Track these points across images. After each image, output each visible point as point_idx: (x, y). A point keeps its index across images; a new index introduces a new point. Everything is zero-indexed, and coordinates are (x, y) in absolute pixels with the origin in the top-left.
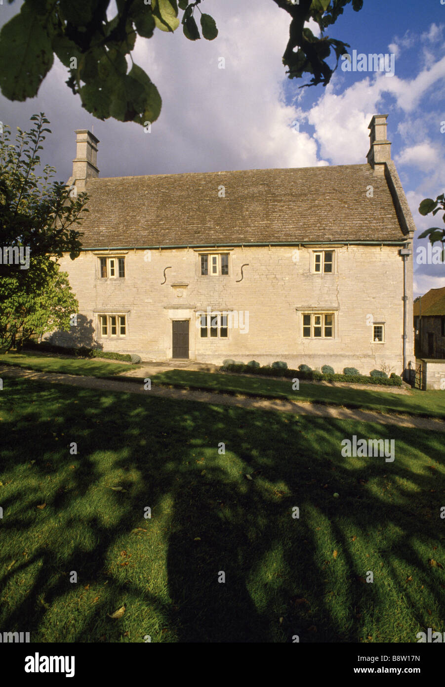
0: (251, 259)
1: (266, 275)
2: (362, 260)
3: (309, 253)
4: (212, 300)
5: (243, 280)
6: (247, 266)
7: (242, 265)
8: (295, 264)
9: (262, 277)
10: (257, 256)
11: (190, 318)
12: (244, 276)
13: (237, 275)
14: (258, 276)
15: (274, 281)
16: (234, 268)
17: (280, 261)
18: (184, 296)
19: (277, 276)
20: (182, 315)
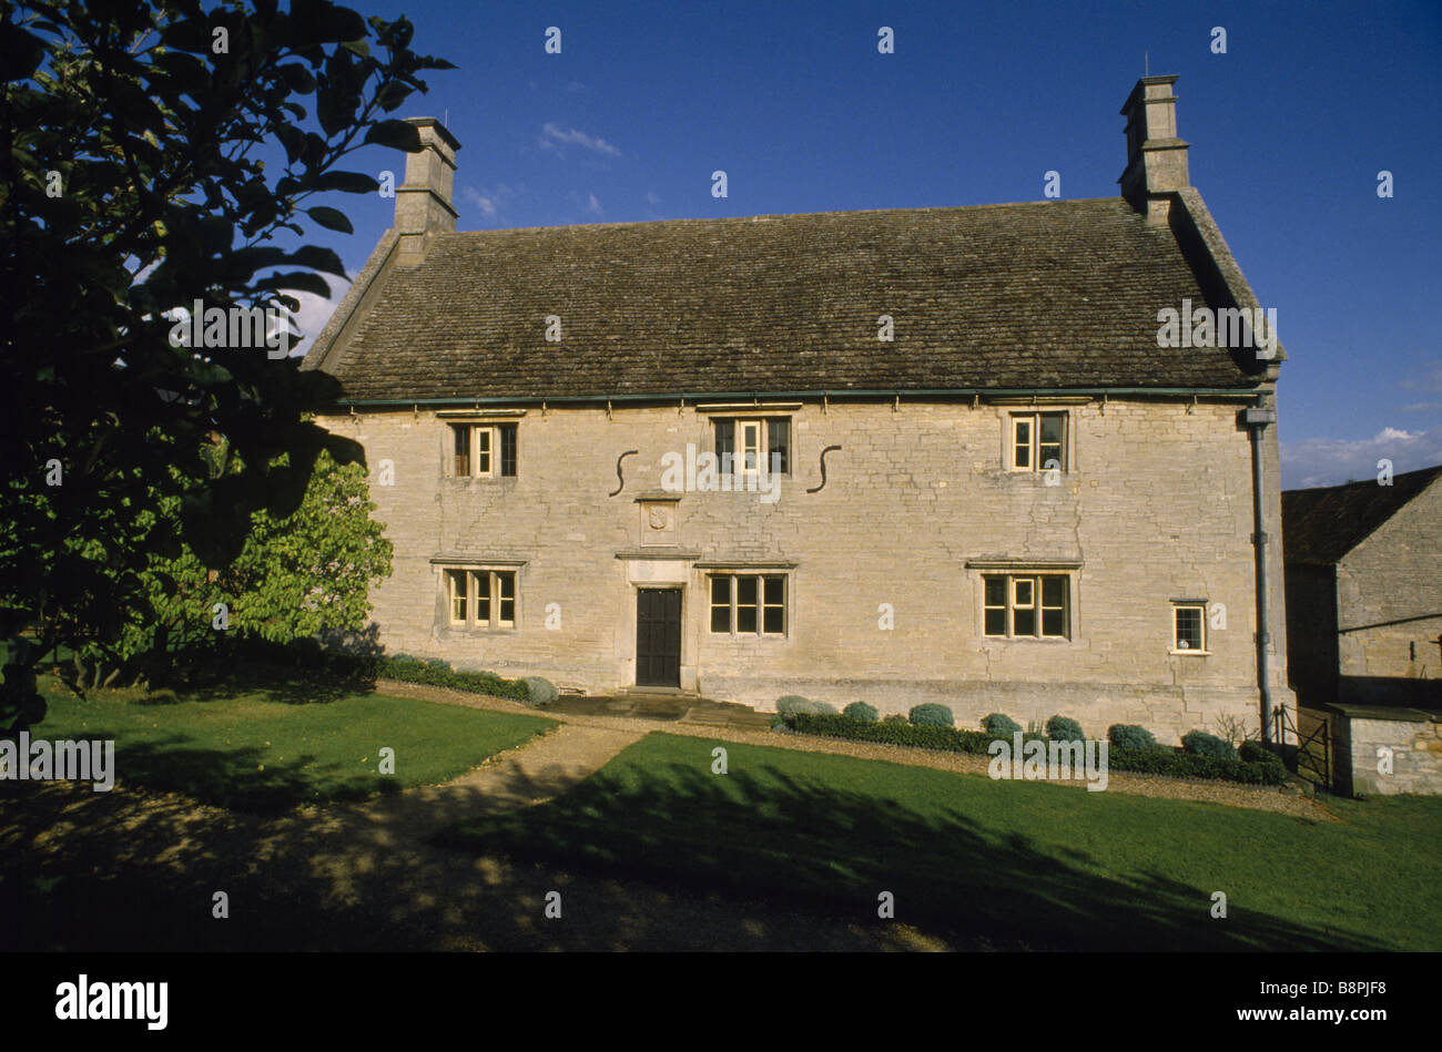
0: (847, 433)
1: (888, 475)
2: (1142, 438)
3: (1000, 418)
4: (743, 538)
5: (825, 487)
6: (837, 452)
7: (822, 448)
8: (964, 448)
9: (875, 479)
10: (862, 426)
11: (685, 584)
12: (827, 479)
13: (810, 474)
14: (866, 479)
15: (907, 491)
16: (803, 455)
17: (924, 440)
18: (670, 526)
19: (916, 478)
20: (663, 574)
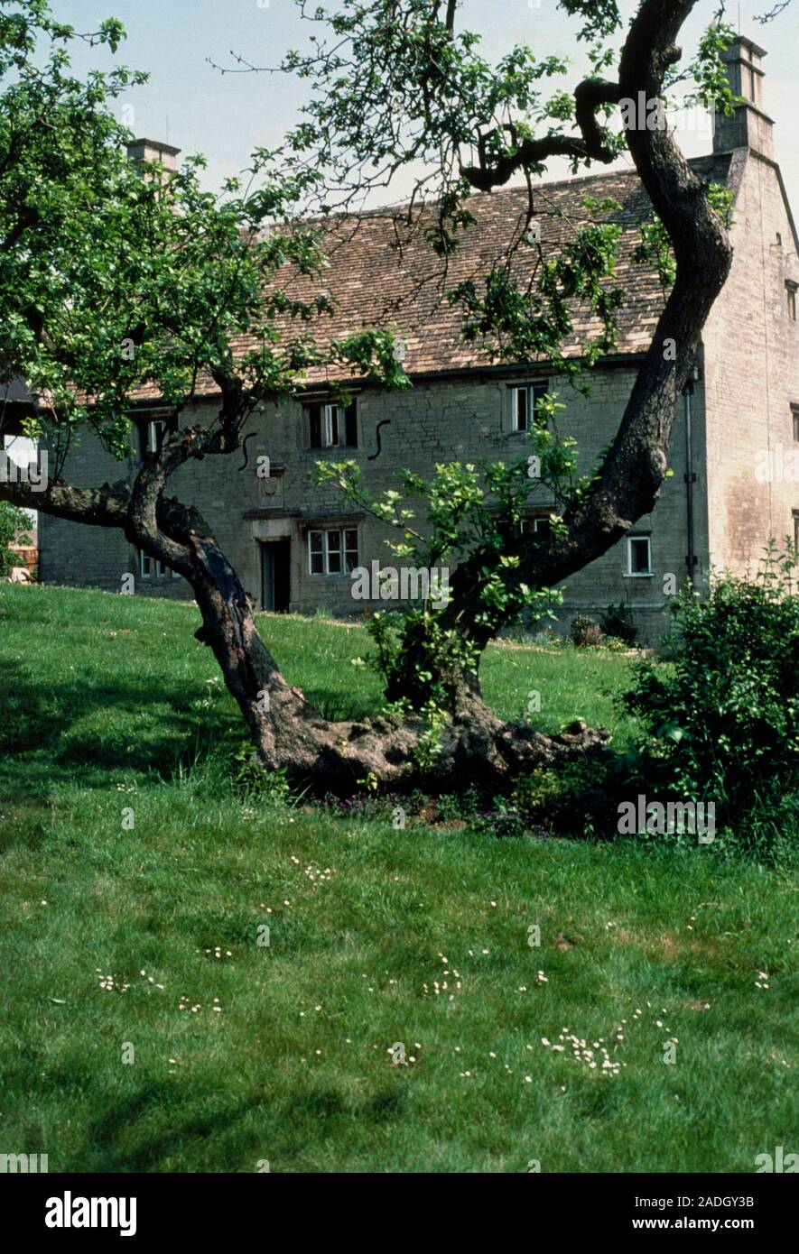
0: (394, 409)
1: (423, 442)
2: (603, 399)
3: (500, 390)
4: (327, 498)
5: (381, 454)
6: (389, 425)
7: (378, 422)
8: (475, 416)
9: (414, 445)
10: (404, 404)
11: (290, 537)
12: (382, 446)
13: (370, 445)
14: (407, 446)
15: (435, 454)
16: (365, 429)
17: (447, 412)
18: (278, 492)
19: (442, 443)
20: (276, 529)
